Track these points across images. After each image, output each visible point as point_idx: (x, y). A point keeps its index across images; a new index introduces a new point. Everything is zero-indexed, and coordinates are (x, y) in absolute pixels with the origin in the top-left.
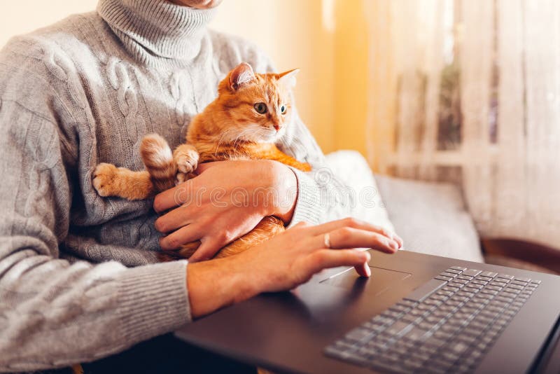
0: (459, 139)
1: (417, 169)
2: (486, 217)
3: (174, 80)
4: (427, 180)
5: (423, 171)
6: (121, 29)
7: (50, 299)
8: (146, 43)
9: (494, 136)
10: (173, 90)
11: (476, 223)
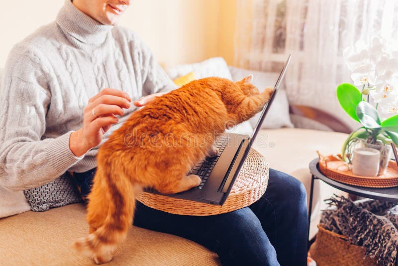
0: (284, 46)
1: (260, 63)
2: (294, 93)
3: (94, 55)
4: (266, 71)
5: (263, 65)
6: (67, 31)
7: (23, 161)
8: (80, 38)
9: (302, 47)
10: (93, 59)
11: (288, 97)
